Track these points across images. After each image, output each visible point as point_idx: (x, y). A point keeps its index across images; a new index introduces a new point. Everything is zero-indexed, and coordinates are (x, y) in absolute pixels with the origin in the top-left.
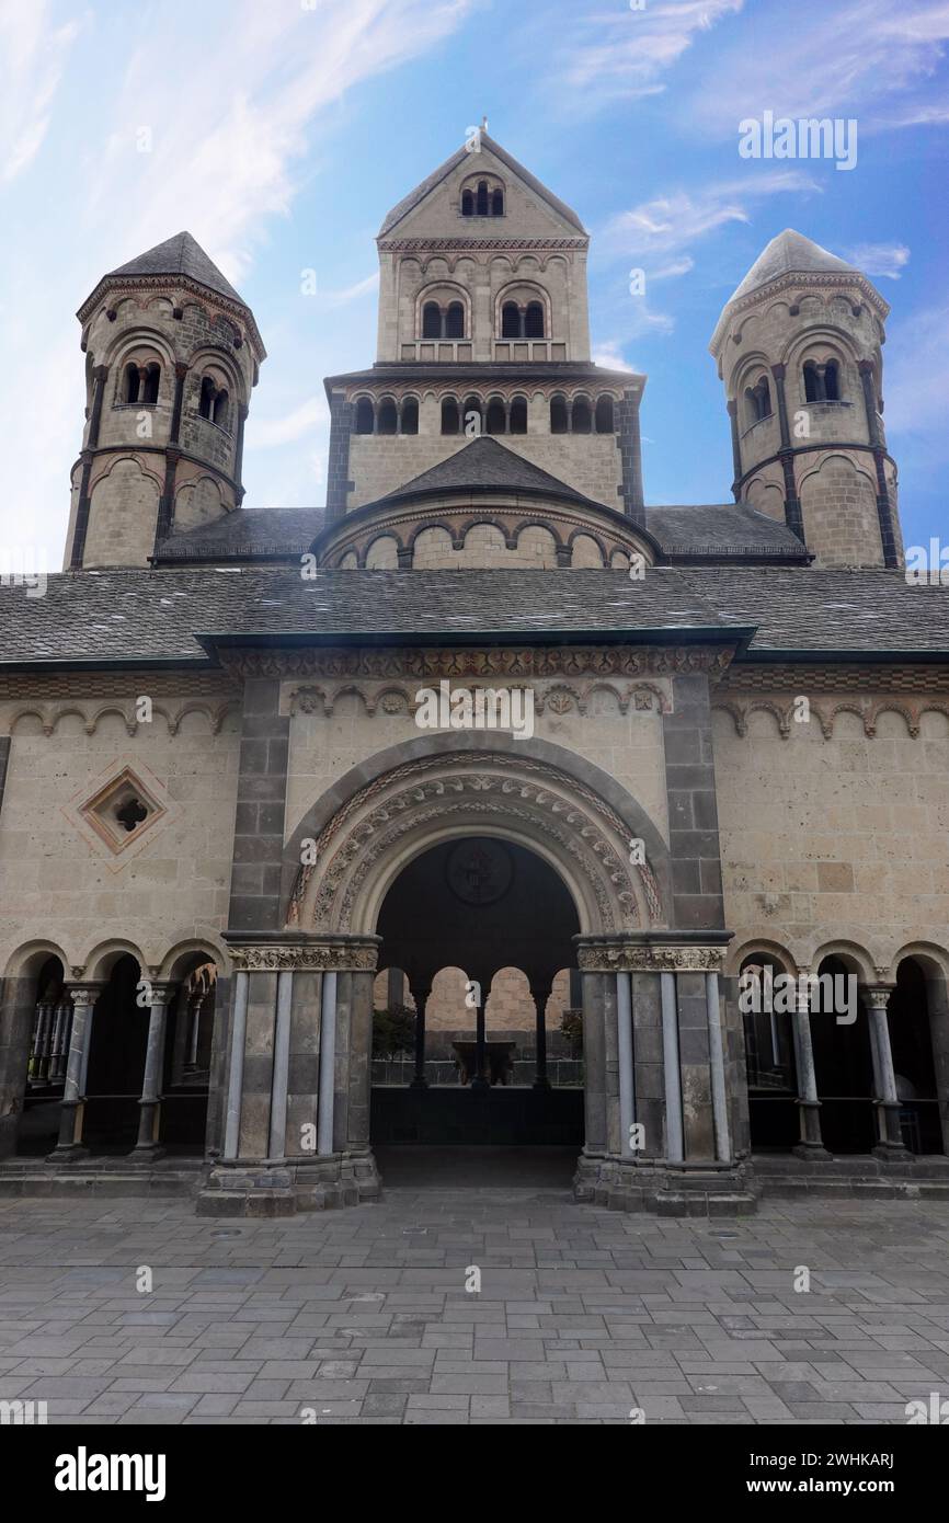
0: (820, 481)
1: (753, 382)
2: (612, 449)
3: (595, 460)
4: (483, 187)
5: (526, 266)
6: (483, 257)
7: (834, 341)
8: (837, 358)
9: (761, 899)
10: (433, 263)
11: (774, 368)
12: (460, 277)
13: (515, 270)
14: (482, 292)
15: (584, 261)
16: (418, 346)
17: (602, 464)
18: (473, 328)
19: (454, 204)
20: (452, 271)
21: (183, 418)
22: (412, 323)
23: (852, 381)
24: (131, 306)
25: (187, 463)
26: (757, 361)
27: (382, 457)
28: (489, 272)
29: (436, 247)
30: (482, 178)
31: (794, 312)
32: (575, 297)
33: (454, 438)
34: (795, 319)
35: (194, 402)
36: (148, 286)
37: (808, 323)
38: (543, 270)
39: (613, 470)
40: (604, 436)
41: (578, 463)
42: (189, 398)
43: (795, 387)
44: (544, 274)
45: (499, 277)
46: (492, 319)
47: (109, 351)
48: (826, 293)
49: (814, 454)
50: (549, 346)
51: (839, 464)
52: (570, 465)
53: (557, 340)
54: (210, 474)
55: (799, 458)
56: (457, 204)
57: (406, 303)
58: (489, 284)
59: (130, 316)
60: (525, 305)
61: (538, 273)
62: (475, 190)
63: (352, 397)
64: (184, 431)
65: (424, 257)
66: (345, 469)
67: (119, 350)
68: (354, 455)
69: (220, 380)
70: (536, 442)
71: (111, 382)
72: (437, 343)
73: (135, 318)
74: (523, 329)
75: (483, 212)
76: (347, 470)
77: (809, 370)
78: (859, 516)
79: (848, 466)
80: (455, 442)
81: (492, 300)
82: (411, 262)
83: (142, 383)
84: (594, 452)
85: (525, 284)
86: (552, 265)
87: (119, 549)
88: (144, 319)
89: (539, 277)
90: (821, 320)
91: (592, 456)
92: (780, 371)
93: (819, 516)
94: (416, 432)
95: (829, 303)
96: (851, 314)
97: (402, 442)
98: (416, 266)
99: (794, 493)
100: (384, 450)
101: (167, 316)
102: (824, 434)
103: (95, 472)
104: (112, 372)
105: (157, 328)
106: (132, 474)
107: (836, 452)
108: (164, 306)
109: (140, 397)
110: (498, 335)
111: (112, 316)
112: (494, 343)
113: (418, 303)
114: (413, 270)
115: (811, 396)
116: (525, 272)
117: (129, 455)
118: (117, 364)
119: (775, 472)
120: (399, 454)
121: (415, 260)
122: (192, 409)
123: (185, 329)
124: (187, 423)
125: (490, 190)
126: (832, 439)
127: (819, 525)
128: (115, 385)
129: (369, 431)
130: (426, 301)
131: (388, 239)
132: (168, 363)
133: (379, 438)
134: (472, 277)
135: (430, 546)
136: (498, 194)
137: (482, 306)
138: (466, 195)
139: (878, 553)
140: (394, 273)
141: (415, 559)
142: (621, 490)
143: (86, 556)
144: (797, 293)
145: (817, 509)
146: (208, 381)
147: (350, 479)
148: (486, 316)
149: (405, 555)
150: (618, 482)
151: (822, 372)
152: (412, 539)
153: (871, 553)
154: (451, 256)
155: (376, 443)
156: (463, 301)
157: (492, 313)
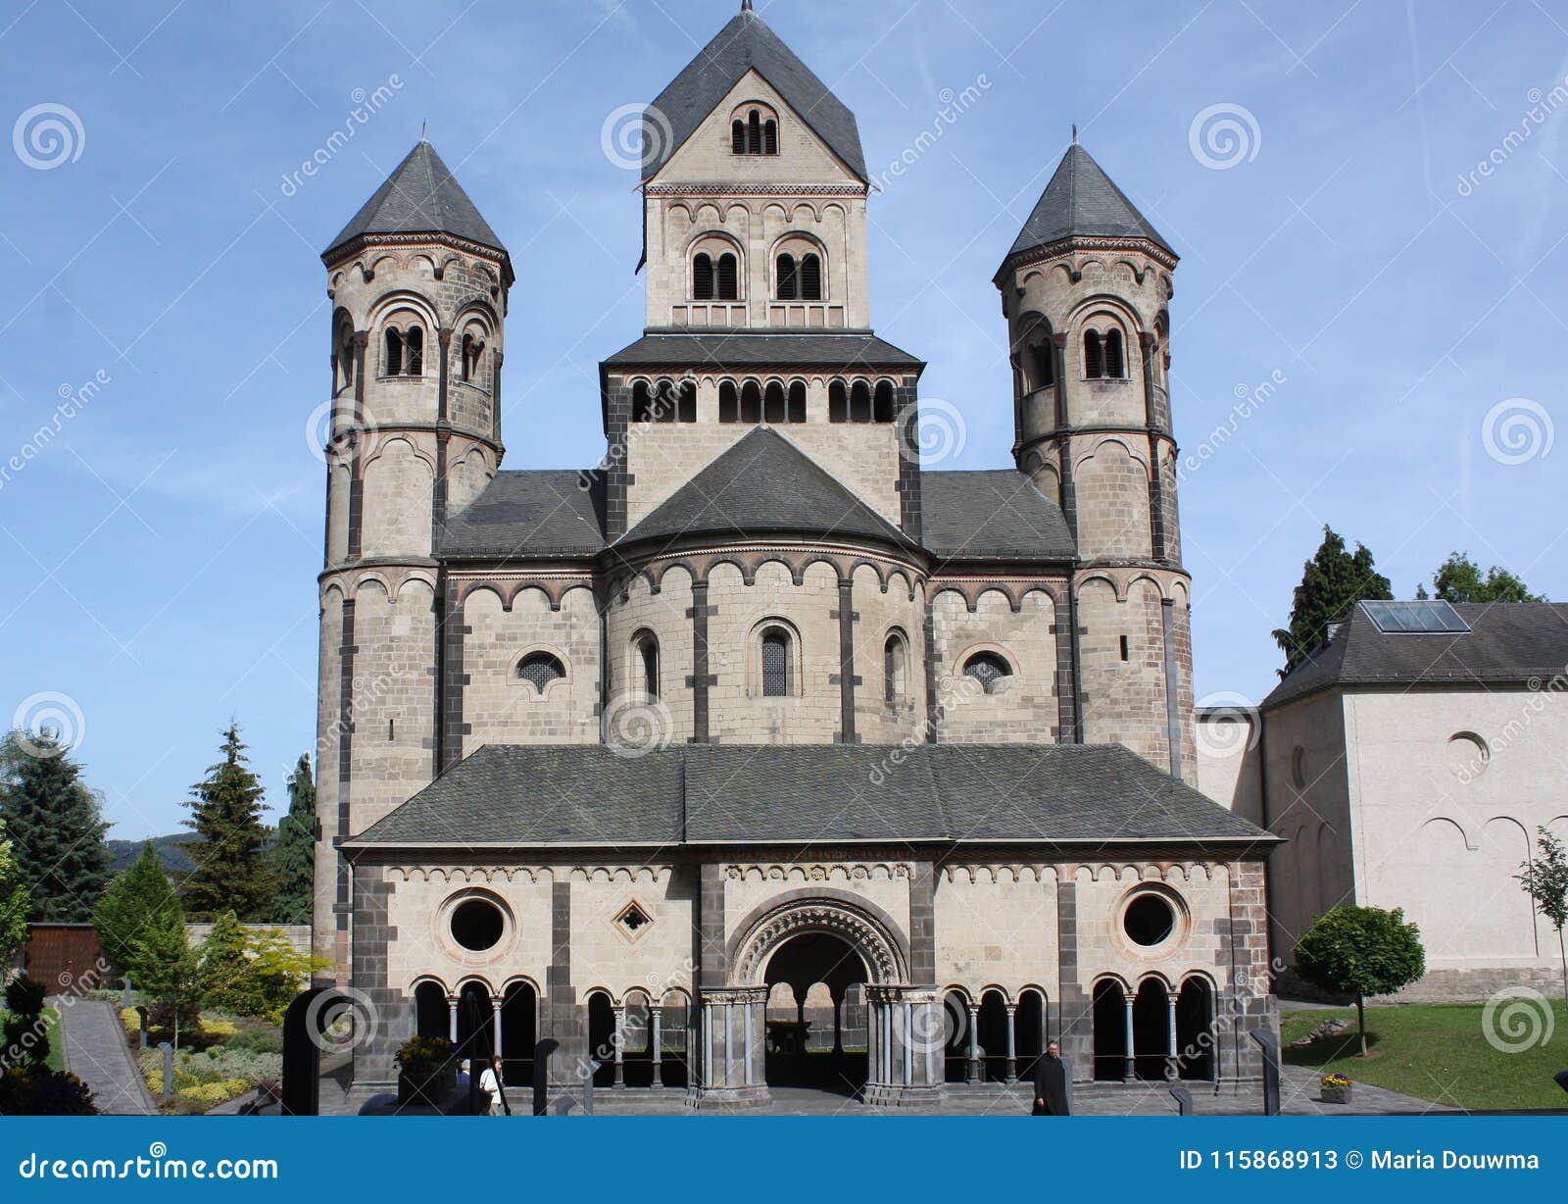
0: (1093, 466)
2: (890, 441)
3: (873, 452)
4: (754, 116)
5: (801, 216)
6: (756, 204)
7: (1117, 311)
8: (1119, 328)
10: (703, 210)
11: (1054, 335)
12: (731, 227)
13: (790, 219)
14: (755, 246)
15: (864, 209)
16: (690, 309)
17: (880, 456)
18: (747, 288)
19: (723, 139)
20: (723, 220)
21: (450, 388)
22: (682, 281)
23: (1132, 357)
24: (390, 268)
25: (456, 439)
26: (1037, 322)
27: (661, 447)
28: (762, 222)
29: (711, 191)
30: (753, 107)
31: (1075, 278)
32: (854, 251)
33: (732, 427)
34: (1077, 285)
35: (457, 368)
36: (405, 243)
37: (1089, 291)
38: (818, 219)
39: (892, 463)
40: (883, 426)
41: (857, 456)
42: (453, 364)
43: (1076, 360)
44: (822, 224)
45: (774, 227)
46: (766, 279)
47: (369, 314)
48: (1109, 260)
49: (1090, 437)
50: (826, 309)
51: (1114, 448)
52: (851, 458)
53: (835, 303)
54: (477, 445)
55: (1074, 440)
56: (727, 139)
57: (674, 257)
58: (762, 237)
59: (388, 277)
60: (801, 259)
61: (814, 223)
62: (746, 121)
63: (629, 381)
64: (451, 401)
65: (693, 203)
67: (379, 313)
68: (632, 445)
69: (479, 335)
70: (815, 432)
71: (371, 349)
72: (709, 304)
73: (395, 280)
74: (799, 293)
75: (755, 149)
77: (1091, 337)
78: (1131, 505)
79: (1124, 451)
80: (734, 432)
81: (766, 254)
82: (681, 209)
83: (404, 348)
84: (872, 444)
85: (802, 237)
86: (829, 215)
87: (398, 538)
88: (404, 280)
90: (1103, 289)
91: (870, 448)
92: (1060, 340)
93: (1091, 503)
94: (694, 420)
95: (1112, 269)
96: (1133, 283)
97: (680, 431)
98: (685, 213)
99: (1069, 477)
100: (662, 439)
101: (428, 277)
102: (1101, 414)
103: (364, 453)
104: (372, 337)
105: (420, 292)
106: (403, 455)
107: (1111, 436)
108: (424, 265)
109: (404, 366)
110: (773, 294)
111: (369, 276)
112: (769, 305)
113: (687, 257)
114: (683, 219)
115: (1093, 372)
116: (801, 221)
117: (399, 435)
118: (377, 328)
119: (1051, 451)
120: (677, 444)
121: (684, 207)
122: (456, 376)
123: (446, 289)
124: (452, 393)
125: (762, 122)
126: (1108, 421)
127: (1091, 513)
128: (376, 353)
130: (696, 253)
131: (655, 184)
132: (430, 327)
133: (657, 426)
134: (746, 226)
135: (723, 580)
136: (771, 127)
137: (756, 263)
138: (737, 126)
139: (1145, 547)
140: (663, 222)
141: (710, 592)
142: (899, 486)
143: (363, 544)
144: (1082, 256)
145: (1090, 497)
146: (468, 338)
147: (630, 471)
148: (761, 275)
149: (700, 586)
150: (897, 477)
151: (1103, 342)
152: (706, 573)
153: (1139, 544)
154: (722, 202)
155: (655, 432)
156: (735, 253)
157: (766, 270)
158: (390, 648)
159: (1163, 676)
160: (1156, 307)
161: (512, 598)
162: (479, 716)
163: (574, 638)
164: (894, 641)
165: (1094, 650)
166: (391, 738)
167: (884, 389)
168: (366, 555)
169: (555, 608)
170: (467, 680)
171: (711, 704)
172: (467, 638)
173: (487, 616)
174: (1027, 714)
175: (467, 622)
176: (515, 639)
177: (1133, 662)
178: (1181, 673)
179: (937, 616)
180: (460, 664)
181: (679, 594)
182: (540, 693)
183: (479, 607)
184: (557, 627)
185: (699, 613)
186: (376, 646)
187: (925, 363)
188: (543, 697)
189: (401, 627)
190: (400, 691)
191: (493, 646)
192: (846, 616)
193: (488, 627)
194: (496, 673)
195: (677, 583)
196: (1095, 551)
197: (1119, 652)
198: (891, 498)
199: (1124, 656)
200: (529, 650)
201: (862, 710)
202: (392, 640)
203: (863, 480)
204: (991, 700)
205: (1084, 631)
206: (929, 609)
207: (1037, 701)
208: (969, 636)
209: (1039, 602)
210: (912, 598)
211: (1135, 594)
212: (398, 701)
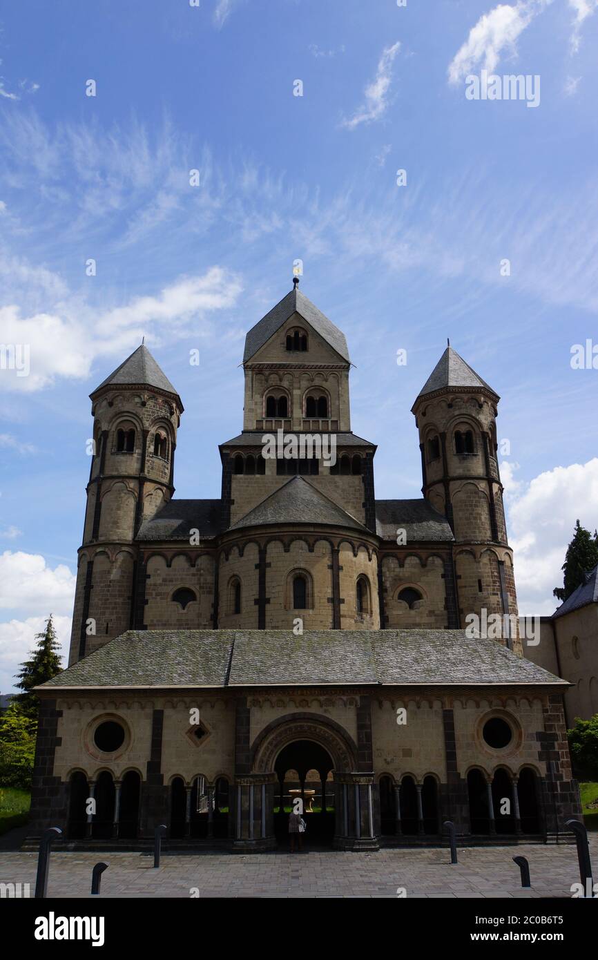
0: (462, 496)
1: (431, 437)
2: (360, 483)
3: (351, 489)
5: (319, 378)
6: (297, 373)
7: (470, 422)
8: (472, 430)
9: (385, 760)
10: (272, 376)
11: (440, 434)
12: (285, 384)
13: (312, 380)
14: (296, 392)
15: (347, 376)
16: (264, 422)
17: (355, 491)
18: (292, 412)
19: (281, 344)
20: (281, 380)
21: (147, 458)
22: (262, 410)
23: (478, 442)
24: (121, 400)
25: (148, 483)
26: (433, 427)
27: (248, 486)
28: (300, 382)
29: (274, 368)
30: (297, 329)
31: (450, 406)
32: (342, 396)
33: (283, 477)
34: (451, 410)
35: (151, 449)
36: (129, 389)
37: (457, 413)
38: (326, 380)
39: (360, 494)
40: (356, 477)
41: (343, 490)
42: (149, 447)
43: (451, 446)
44: (328, 383)
45: (304, 384)
46: (301, 408)
47: (109, 423)
48: (465, 397)
49: (459, 482)
50: (330, 422)
51: (472, 487)
52: (340, 491)
53: (334, 419)
54: (159, 486)
55: (451, 483)
56: (283, 344)
57: (257, 397)
58: (299, 388)
59: (120, 405)
60: (318, 399)
61: (324, 382)
62: (293, 336)
63: (233, 455)
64: (147, 464)
65: (267, 373)
66: (229, 493)
67: (114, 423)
68: (234, 485)
69: (163, 434)
70: (323, 479)
71: (110, 439)
72: (274, 420)
73: (123, 406)
74: (317, 414)
75: (297, 348)
76: (230, 494)
77: (458, 435)
78: (480, 514)
79: (475, 488)
80: (283, 479)
81: (301, 397)
82: (261, 375)
83: (126, 439)
84: (351, 485)
85: (319, 388)
86: (331, 379)
87: (118, 531)
88: (128, 407)
89: (326, 385)
90: (463, 411)
91: (350, 487)
92: (443, 435)
93: (461, 513)
94: (265, 474)
95: (467, 402)
96: (477, 407)
97: (258, 478)
98: (263, 378)
99: (449, 501)
100: (249, 483)
101: (139, 405)
102: (464, 471)
103: (103, 489)
104: (111, 433)
105: (134, 412)
106: (123, 490)
107: (469, 481)
108: (137, 400)
109: (125, 448)
110: (304, 416)
111: (111, 404)
112: (302, 420)
113: (264, 397)
114: (262, 380)
115: (459, 450)
116: (317, 382)
117: (121, 480)
118: (113, 429)
119: (440, 488)
120: (256, 485)
121: (262, 374)
122: (151, 453)
123: (147, 411)
124: (148, 461)
125: (300, 336)
126: (467, 474)
127: (461, 519)
128: (112, 441)
129: (241, 473)
130: (268, 395)
131: (249, 364)
132: (139, 429)
133: (246, 476)
134: (291, 384)
135: (274, 549)
136: (305, 339)
137: (296, 400)
138: (289, 338)
139: (489, 533)
140: (252, 382)
141: (267, 556)
142: (364, 505)
143: (100, 533)
144: (452, 396)
145: (460, 510)
146: (158, 436)
147: (232, 498)
148: (298, 406)
149: (263, 553)
150: (363, 501)
151: (464, 437)
152: (266, 546)
153: (486, 533)
154: (281, 373)
155: (245, 479)
156: (286, 396)
157: (301, 404)
158: (109, 586)
159: (500, 600)
160: (490, 419)
161: (171, 560)
162: (152, 621)
163: (202, 580)
164: (363, 582)
165: (465, 587)
166: (107, 633)
167: (357, 458)
168: (102, 539)
169: (193, 566)
170: (146, 602)
171: (268, 613)
172: (148, 581)
173: (158, 570)
174: (432, 619)
175: (148, 572)
176: (172, 581)
177: (485, 593)
178: (510, 599)
179: (384, 569)
180: (143, 594)
181: (252, 557)
182: (184, 609)
183: (155, 565)
184: (194, 575)
185: (262, 566)
186: (102, 585)
187: (377, 446)
188: (185, 611)
189: (115, 574)
190: (113, 608)
191: (161, 585)
192: (335, 568)
193: (158, 575)
194: (161, 599)
195: (252, 552)
196: (463, 537)
197: (477, 588)
198: (361, 511)
199: (481, 590)
200: (179, 587)
201: (344, 616)
202: (110, 582)
203: (346, 502)
204: (413, 612)
205: (460, 577)
206: (380, 566)
207: (436, 612)
208: (400, 580)
209: (436, 562)
210: (370, 560)
211: (485, 560)
212: (112, 614)
